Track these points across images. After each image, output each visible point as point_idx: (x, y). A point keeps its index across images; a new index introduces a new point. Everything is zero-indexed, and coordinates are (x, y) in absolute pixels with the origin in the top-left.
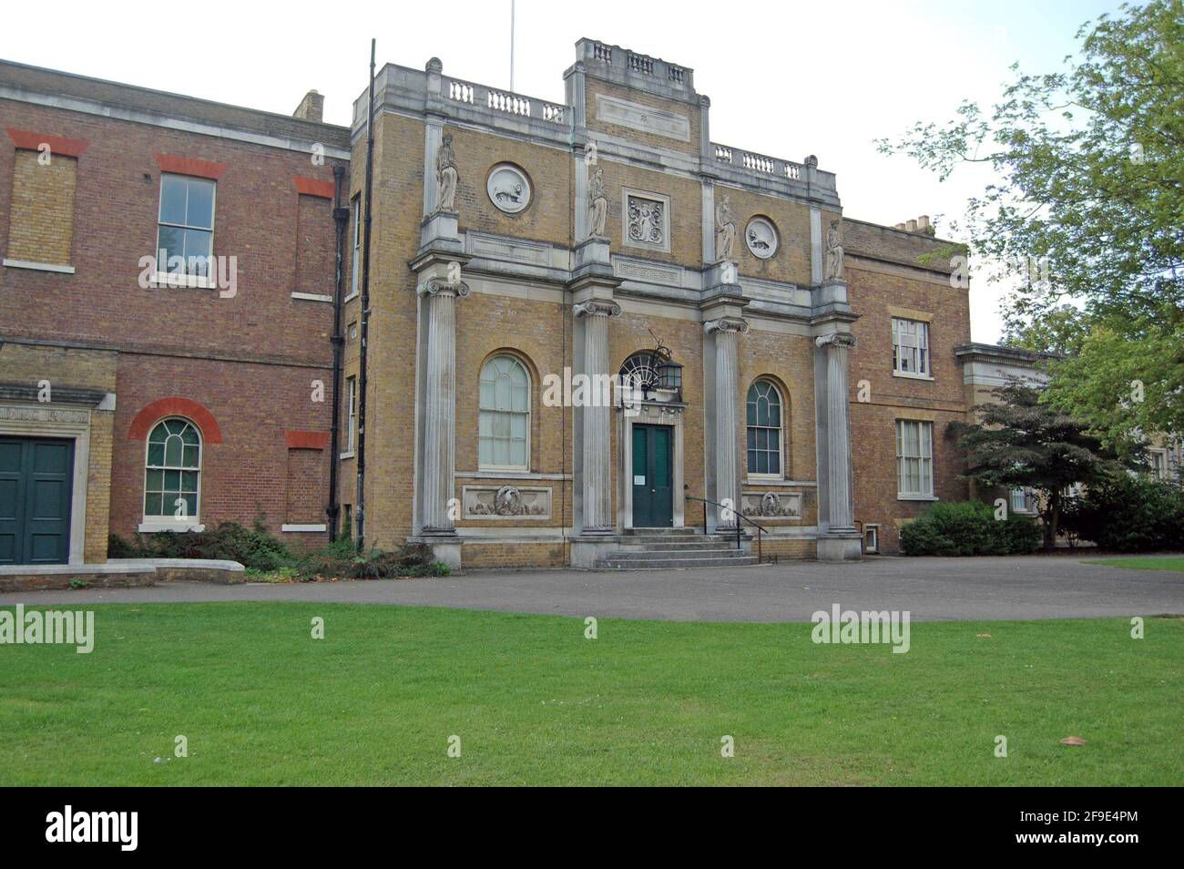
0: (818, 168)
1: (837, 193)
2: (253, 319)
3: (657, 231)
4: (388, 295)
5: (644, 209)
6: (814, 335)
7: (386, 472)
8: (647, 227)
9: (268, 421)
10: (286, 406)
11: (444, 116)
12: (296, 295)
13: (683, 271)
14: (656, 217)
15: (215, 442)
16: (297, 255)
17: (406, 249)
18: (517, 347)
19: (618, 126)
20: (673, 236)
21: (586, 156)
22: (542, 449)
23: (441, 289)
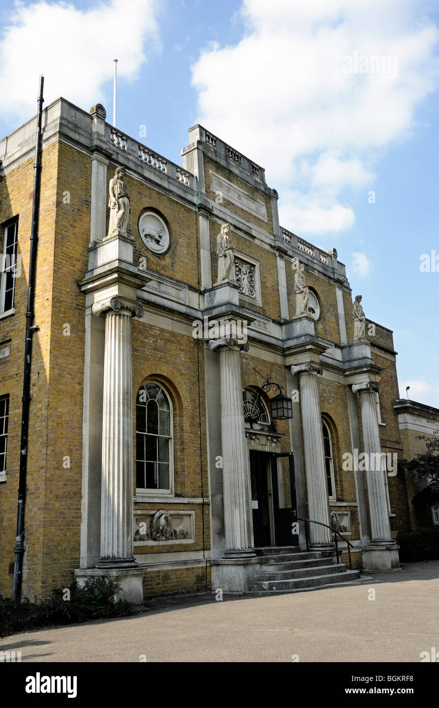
0: (338, 259)
6: (350, 383)
11: (107, 156)
13: (271, 323)
17: (75, 270)
18: (165, 374)
19: (224, 199)
20: (262, 293)
21: (207, 218)
22: (186, 473)
23: (123, 308)
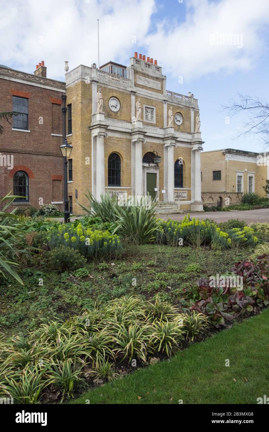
0: (194, 98)
1: (198, 105)
2: (41, 142)
3: (152, 117)
4: (84, 136)
5: (149, 110)
6: (191, 147)
7: (85, 187)
8: (149, 116)
9: (46, 172)
10: (51, 167)
11: (97, 82)
12: (52, 134)
13: (159, 129)
14: (152, 113)
15: (33, 178)
16: (52, 122)
17: (88, 122)
18: (117, 151)
19: (142, 85)
20: (156, 119)
21: (134, 95)
22: (124, 180)
23: (101, 135)
